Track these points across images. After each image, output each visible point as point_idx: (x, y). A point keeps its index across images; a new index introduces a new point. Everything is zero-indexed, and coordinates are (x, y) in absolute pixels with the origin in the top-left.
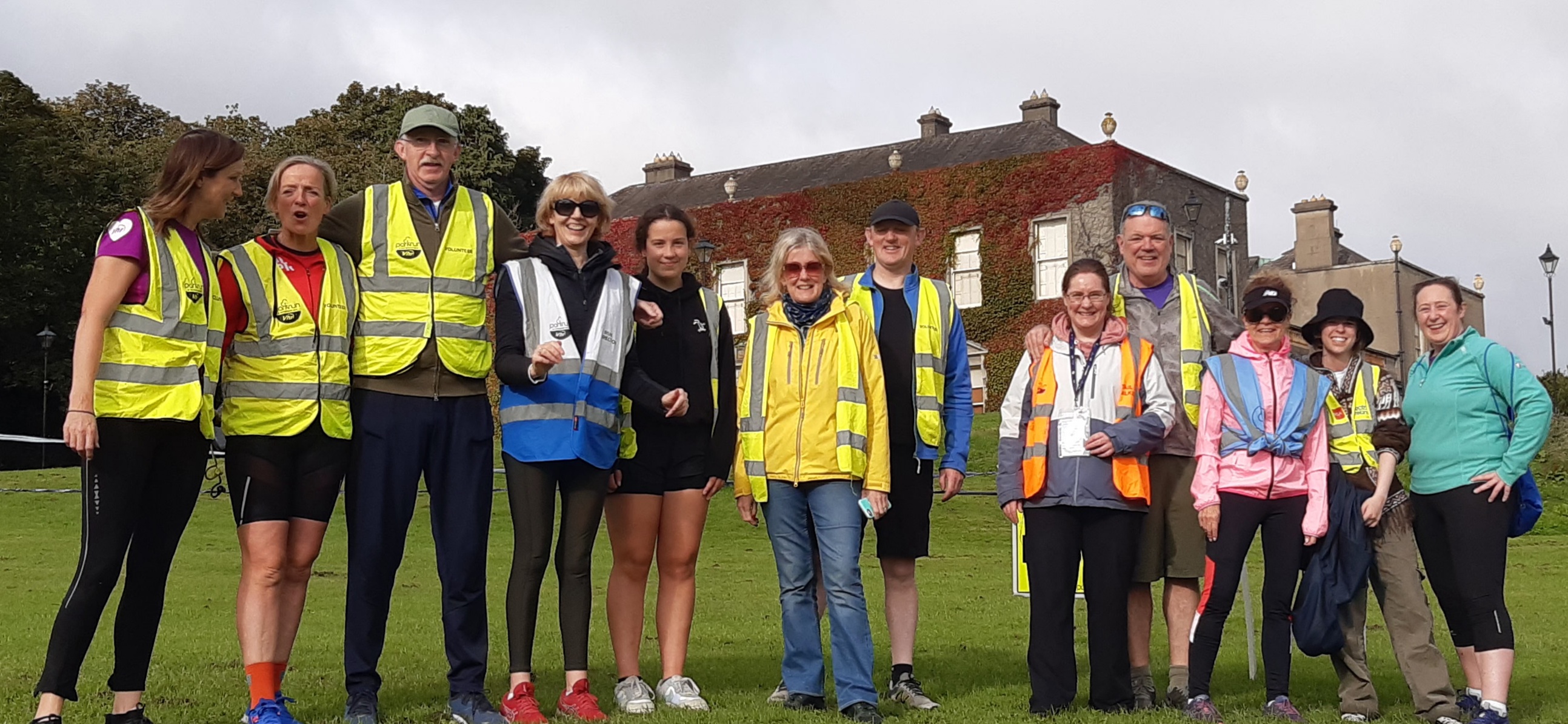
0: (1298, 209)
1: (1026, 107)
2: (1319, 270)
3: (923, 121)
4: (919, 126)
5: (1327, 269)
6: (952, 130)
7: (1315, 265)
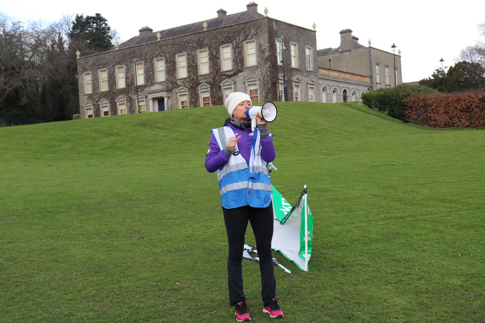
0: (342, 33)
1: (248, 6)
2: (347, 51)
3: (218, 12)
4: (217, 13)
5: (350, 51)
6: (227, 14)
7: (346, 49)
